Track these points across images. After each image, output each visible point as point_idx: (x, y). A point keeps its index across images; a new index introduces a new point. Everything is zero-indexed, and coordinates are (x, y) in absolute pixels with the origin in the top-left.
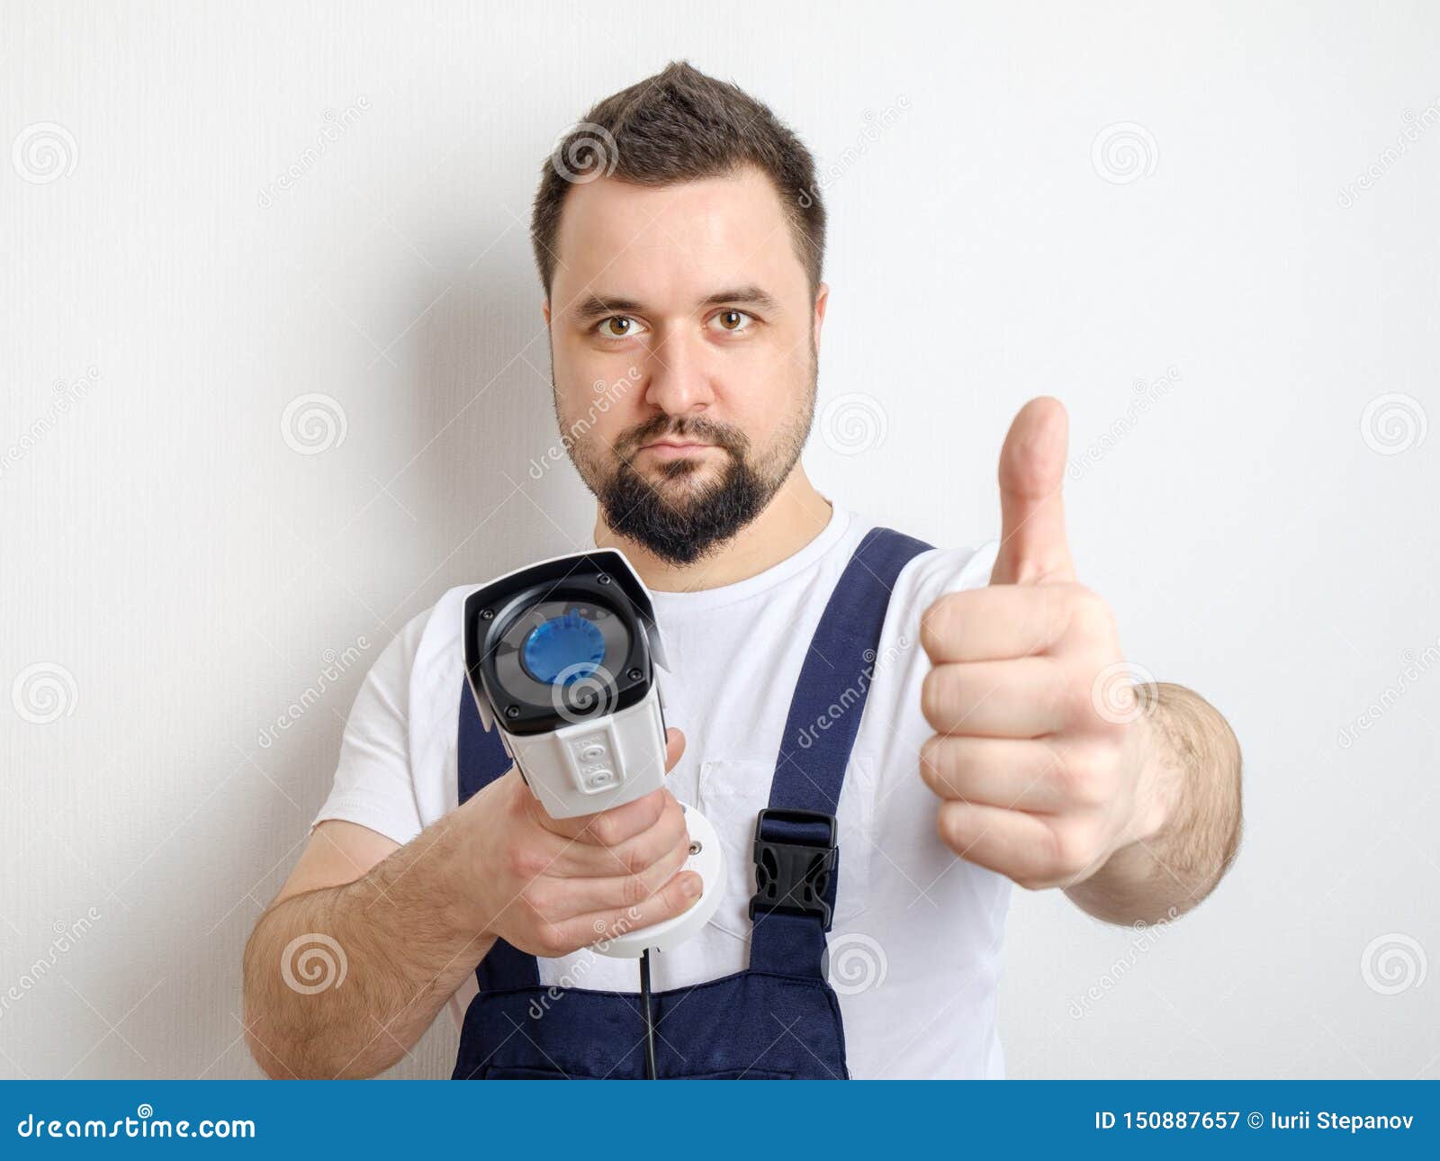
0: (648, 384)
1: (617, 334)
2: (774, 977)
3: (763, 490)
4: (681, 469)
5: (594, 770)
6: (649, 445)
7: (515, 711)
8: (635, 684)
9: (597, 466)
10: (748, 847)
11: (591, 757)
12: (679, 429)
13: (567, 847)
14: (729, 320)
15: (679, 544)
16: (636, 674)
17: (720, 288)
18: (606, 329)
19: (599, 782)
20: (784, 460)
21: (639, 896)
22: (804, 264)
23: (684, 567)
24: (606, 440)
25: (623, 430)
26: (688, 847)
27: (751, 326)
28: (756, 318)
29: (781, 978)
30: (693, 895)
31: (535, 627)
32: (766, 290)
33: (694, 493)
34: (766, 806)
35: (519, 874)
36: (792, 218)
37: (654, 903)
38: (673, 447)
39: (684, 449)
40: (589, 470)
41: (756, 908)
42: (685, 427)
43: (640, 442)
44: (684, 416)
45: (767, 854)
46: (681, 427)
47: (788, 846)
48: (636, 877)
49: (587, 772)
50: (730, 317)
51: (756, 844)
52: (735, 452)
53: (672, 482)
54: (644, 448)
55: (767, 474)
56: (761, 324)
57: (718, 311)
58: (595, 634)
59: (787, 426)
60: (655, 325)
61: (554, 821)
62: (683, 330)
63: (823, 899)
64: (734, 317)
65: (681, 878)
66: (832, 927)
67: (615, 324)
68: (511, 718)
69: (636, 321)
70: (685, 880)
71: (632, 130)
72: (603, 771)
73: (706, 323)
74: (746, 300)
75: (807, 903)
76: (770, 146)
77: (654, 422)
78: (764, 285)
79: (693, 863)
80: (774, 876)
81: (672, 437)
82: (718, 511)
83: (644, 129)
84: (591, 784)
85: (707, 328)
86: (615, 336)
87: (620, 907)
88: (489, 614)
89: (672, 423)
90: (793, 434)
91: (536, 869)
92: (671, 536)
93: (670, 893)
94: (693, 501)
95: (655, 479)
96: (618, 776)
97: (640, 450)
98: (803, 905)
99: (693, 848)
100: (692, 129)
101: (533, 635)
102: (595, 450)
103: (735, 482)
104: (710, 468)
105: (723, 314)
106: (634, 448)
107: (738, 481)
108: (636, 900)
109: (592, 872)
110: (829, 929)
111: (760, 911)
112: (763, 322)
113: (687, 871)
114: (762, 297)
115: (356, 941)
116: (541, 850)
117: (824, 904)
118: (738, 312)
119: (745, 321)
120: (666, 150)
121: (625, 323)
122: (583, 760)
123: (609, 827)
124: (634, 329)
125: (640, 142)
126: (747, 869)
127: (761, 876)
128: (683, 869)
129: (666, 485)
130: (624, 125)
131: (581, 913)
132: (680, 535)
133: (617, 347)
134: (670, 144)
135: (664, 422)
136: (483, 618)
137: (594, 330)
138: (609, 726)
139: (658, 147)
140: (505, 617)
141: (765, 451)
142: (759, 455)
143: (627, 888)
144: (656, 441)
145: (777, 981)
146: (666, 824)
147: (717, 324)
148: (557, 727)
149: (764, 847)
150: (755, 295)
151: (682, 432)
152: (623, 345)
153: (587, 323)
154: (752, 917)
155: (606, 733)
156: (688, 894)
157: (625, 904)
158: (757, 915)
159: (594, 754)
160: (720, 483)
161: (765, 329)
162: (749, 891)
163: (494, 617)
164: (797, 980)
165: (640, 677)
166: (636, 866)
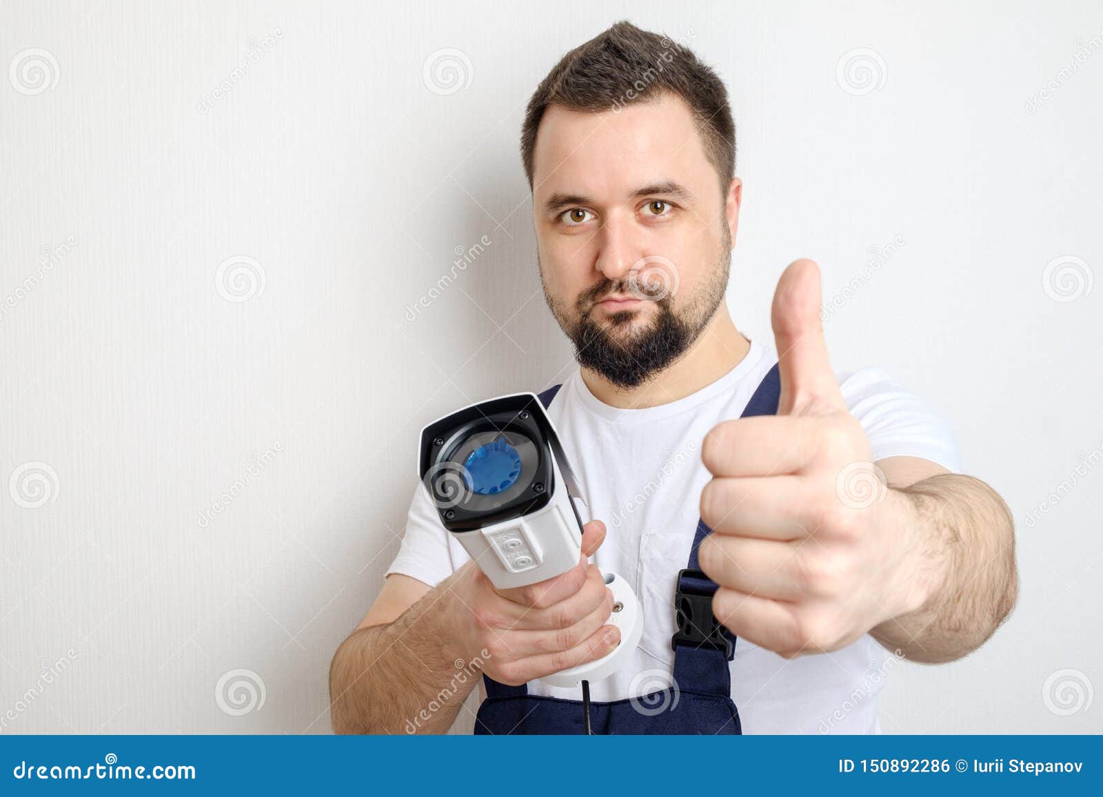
0: (597, 256)
1: (575, 221)
2: (690, 693)
3: (687, 331)
4: (623, 318)
5: (516, 556)
6: (600, 301)
7: (451, 514)
8: (538, 495)
9: (567, 318)
10: (673, 596)
11: (512, 547)
12: (620, 289)
13: (513, 609)
14: (656, 207)
15: (624, 373)
16: (540, 487)
17: (644, 185)
18: (568, 218)
19: (522, 564)
20: (702, 309)
21: (570, 644)
22: (713, 164)
23: (631, 389)
24: (570, 298)
25: (582, 291)
26: (612, 607)
27: (671, 211)
28: (674, 206)
29: (695, 694)
30: (612, 643)
31: (473, 451)
32: (681, 184)
33: (633, 335)
34: (685, 567)
35: (480, 627)
36: (703, 130)
37: (580, 650)
38: (616, 302)
39: (624, 303)
40: (563, 320)
41: (678, 643)
42: (624, 287)
43: (593, 299)
44: (623, 279)
45: (684, 601)
46: (621, 287)
47: (700, 597)
48: (565, 630)
49: (511, 558)
50: (656, 206)
51: (677, 596)
52: (663, 304)
53: (617, 327)
54: (598, 303)
55: (690, 319)
56: (679, 209)
57: (649, 201)
58: (514, 456)
59: (703, 284)
60: (600, 213)
61: (500, 591)
62: (620, 216)
63: (725, 636)
64: (659, 206)
65: (602, 630)
66: (735, 656)
67: (575, 214)
68: (448, 519)
69: (588, 212)
70: (607, 632)
71: (578, 72)
72: (522, 557)
73: (638, 210)
74: (665, 192)
75: (714, 639)
76: (684, 78)
77: (602, 285)
78: (678, 181)
79: (615, 619)
80: (689, 616)
81: (615, 295)
82: (651, 348)
83: (586, 71)
84: (516, 566)
85: (639, 214)
86: (574, 223)
87: (556, 652)
88: (440, 441)
89: (614, 285)
90: (708, 290)
91: (493, 624)
92: (617, 367)
93: (594, 643)
94: (632, 342)
95: (605, 325)
96: (535, 559)
97: (594, 305)
98: (712, 641)
99: (617, 607)
100: (621, 69)
101: (471, 456)
102: (564, 306)
103: (664, 325)
104: (645, 318)
105: (652, 203)
106: (590, 304)
107: (666, 325)
108: (567, 647)
109: (530, 626)
110: (732, 658)
111: (681, 645)
112: (681, 208)
113: (610, 625)
114: (676, 189)
115: (389, 666)
116: (497, 610)
117: (727, 641)
118: (662, 202)
119: (667, 207)
120: (600, 85)
121: (581, 214)
122: (506, 549)
123: (540, 596)
124: (588, 216)
125: (583, 80)
126: (672, 613)
127: (680, 620)
128: (608, 622)
129: (614, 329)
130: (571, 70)
131: (527, 656)
132: (624, 367)
133: (574, 231)
134: (604, 81)
135: (608, 284)
136: (436, 444)
137: (559, 219)
138: (521, 525)
139: (597, 84)
140: (452, 444)
141: (687, 302)
142: (681, 306)
143: (560, 638)
144: (604, 298)
145: (692, 696)
146: (589, 591)
147: (647, 211)
148: (483, 526)
149: (682, 597)
150: (672, 188)
151: (622, 291)
152: (579, 229)
153: (553, 215)
154: (674, 649)
155: (519, 531)
156: (608, 642)
157: (558, 649)
158: (678, 647)
159: (513, 545)
160: (653, 328)
161: (682, 213)
162: (674, 630)
163: (444, 443)
164: (707, 696)
165: (542, 489)
166: (564, 623)
